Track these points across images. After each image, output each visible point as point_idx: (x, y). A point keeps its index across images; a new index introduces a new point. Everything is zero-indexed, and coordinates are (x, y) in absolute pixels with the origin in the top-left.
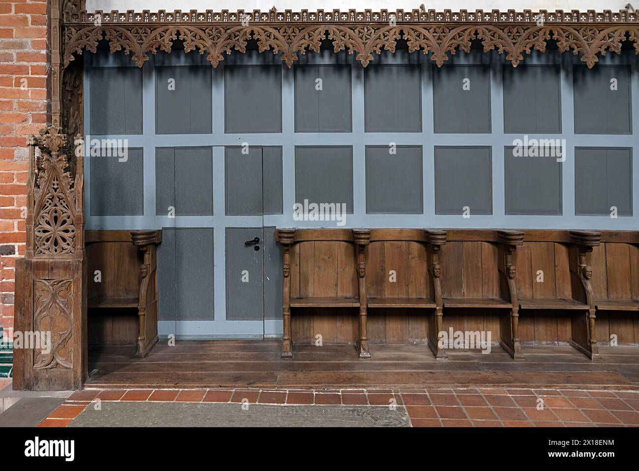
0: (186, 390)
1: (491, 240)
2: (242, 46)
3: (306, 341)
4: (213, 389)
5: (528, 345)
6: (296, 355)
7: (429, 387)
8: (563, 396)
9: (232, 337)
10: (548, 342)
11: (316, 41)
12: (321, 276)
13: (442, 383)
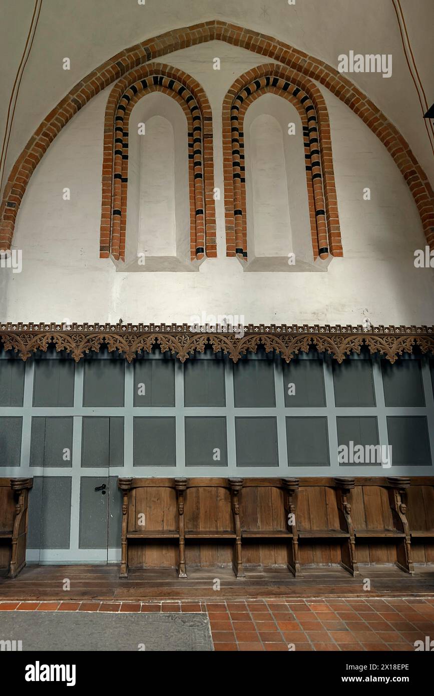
0: (45, 602)
1: (278, 486)
2: (96, 347)
3: (139, 565)
4: (65, 602)
5: (309, 567)
6: (130, 576)
7: (228, 599)
8: (326, 603)
9: (82, 563)
10: (324, 564)
11: (148, 344)
12: (151, 514)
13: (236, 595)
